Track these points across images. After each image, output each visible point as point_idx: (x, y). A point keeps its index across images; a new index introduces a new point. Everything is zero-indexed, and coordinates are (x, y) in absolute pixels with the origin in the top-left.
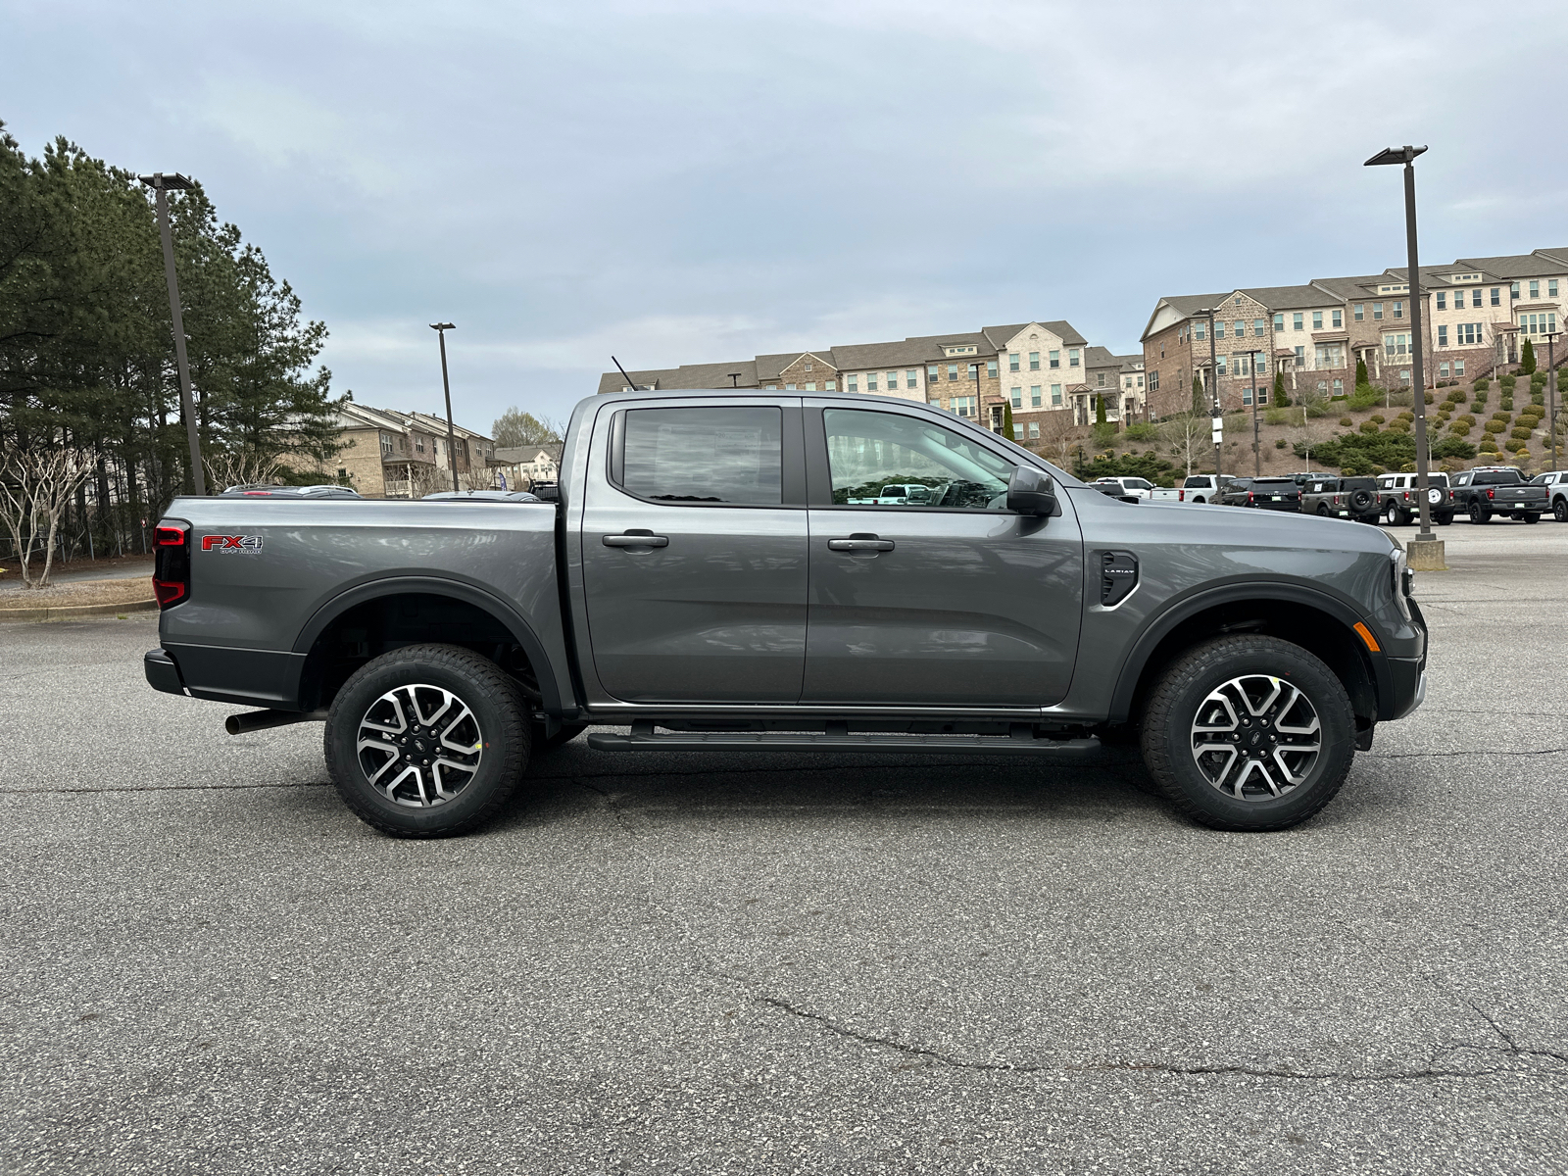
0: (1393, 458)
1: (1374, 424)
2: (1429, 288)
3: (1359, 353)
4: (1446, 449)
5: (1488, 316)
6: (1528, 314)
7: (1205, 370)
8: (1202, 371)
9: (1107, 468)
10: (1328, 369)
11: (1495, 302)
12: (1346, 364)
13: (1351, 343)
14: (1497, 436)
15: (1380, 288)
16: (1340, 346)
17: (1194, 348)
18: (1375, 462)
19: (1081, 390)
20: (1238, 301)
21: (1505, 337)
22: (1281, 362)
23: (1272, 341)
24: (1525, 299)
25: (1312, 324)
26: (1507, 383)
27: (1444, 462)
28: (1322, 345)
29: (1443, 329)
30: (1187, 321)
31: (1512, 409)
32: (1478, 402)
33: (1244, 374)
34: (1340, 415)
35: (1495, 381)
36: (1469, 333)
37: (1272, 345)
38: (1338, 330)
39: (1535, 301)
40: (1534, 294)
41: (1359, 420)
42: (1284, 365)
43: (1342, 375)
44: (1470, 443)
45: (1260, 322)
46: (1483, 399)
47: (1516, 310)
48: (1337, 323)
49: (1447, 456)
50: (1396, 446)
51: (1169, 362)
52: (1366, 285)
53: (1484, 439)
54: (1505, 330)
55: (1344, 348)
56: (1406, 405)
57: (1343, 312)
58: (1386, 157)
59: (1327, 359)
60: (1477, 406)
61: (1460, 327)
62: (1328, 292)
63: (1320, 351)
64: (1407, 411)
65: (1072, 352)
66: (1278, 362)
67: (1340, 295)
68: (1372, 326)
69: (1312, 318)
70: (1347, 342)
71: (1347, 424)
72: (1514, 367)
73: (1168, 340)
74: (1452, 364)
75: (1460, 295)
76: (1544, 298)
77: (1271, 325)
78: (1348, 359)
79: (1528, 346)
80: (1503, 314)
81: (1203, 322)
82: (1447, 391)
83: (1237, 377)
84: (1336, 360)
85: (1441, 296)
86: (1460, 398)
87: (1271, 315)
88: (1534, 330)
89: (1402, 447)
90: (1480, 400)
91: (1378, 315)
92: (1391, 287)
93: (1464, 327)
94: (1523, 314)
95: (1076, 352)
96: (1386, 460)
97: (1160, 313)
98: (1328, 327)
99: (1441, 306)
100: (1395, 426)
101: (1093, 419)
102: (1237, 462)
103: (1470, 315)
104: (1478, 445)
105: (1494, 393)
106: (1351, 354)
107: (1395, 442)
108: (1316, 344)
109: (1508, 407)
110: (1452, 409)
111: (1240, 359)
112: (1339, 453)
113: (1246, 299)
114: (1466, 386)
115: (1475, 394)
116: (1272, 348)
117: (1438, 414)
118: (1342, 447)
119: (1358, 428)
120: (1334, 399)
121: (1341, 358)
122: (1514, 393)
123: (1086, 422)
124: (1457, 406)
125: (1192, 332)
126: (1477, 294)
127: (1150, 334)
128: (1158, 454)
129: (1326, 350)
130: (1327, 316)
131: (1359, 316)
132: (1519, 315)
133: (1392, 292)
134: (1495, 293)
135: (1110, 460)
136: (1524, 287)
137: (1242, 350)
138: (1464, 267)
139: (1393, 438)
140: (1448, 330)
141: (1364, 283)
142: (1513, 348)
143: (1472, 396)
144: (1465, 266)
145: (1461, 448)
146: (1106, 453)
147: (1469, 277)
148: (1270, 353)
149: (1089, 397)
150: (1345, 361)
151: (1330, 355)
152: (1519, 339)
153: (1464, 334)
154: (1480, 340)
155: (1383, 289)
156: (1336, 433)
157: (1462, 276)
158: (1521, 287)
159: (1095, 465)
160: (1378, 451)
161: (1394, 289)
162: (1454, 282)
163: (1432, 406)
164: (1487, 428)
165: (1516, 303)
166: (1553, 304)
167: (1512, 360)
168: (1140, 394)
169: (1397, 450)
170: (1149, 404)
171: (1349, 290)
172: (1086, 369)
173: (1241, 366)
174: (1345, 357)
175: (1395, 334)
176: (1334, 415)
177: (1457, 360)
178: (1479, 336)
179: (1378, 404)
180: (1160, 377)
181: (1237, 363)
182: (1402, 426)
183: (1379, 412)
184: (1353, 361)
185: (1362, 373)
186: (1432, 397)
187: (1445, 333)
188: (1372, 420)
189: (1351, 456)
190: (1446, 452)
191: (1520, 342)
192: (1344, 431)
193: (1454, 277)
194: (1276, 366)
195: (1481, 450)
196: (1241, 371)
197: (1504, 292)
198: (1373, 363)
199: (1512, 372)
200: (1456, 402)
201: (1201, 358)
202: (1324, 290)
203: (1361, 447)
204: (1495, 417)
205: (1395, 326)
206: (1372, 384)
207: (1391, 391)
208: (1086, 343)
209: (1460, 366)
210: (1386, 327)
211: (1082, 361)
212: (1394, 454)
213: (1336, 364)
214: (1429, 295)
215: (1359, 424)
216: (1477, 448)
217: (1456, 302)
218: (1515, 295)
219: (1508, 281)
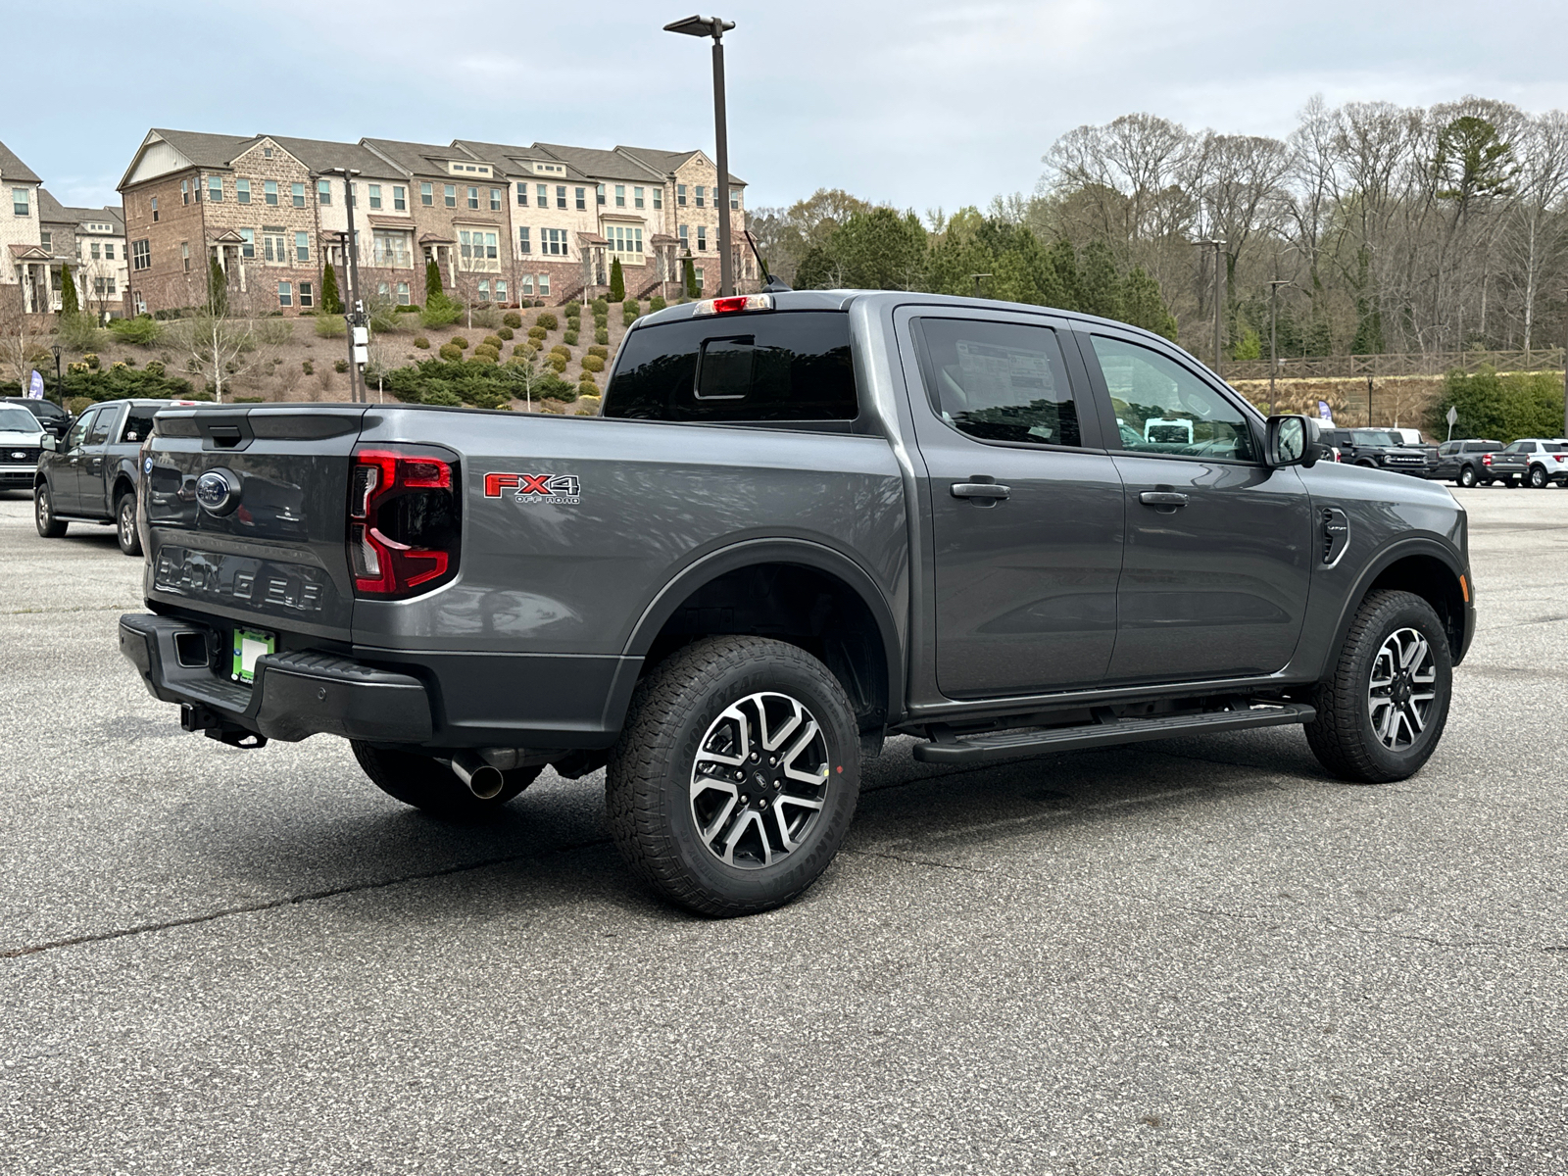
0: (486, 396)
1: (456, 348)
2: (508, 175)
3: (428, 250)
4: (544, 388)
5: (574, 222)
6: (615, 226)
7: (225, 248)
8: (220, 249)
9: (93, 384)
10: (389, 266)
11: (581, 205)
12: (412, 262)
13: (419, 235)
14: (595, 375)
15: (451, 165)
16: (405, 237)
17: (207, 213)
18: (464, 400)
19: (36, 255)
20: (268, 151)
21: (593, 251)
22: (330, 250)
23: (316, 217)
24: (611, 207)
25: (368, 201)
26: (599, 310)
27: (544, 405)
28: (382, 233)
29: (525, 231)
30: (194, 171)
31: (607, 344)
32: (571, 331)
33: (280, 260)
34: (413, 333)
35: (586, 306)
36: (555, 242)
37: (317, 223)
38: (401, 214)
39: (621, 211)
40: (621, 201)
41: (438, 341)
42: (333, 253)
43: (406, 279)
44: (570, 383)
45: (299, 187)
46: (575, 327)
47: (602, 218)
48: (400, 205)
49: (546, 398)
50: (487, 381)
51: (167, 228)
52: (434, 157)
53: (582, 378)
54: (593, 243)
55: (409, 240)
56: (491, 327)
57: (407, 190)
58: (693, 26)
59: (389, 252)
60: (571, 335)
61: (543, 231)
62: (385, 159)
63: (378, 240)
64: (493, 334)
65: (17, 193)
66: (326, 249)
67: (402, 166)
68: (443, 215)
69: (368, 192)
70: (413, 232)
71: (423, 345)
72: (603, 291)
73: (164, 195)
74: (536, 278)
75: (542, 191)
76: (630, 209)
77: (315, 194)
78: (415, 256)
79: (616, 264)
80: (588, 221)
81: (219, 175)
82: (535, 313)
83: (269, 264)
84: (399, 256)
85: (522, 188)
86: (548, 323)
87: (314, 179)
88: (621, 248)
89: (494, 381)
90: (573, 328)
91: (450, 201)
92: (465, 165)
93: (548, 232)
94: (611, 225)
95: (23, 194)
96: (478, 397)
97: (150, 153)
98: (388, 208)
99: (522, 200)
100: (482, 353)
101: (55, 304)
102: (286, 387)
103: (554, 217)
104: (578, 384)
105: (587, 321)
106: (419, 250)
107: (485, 374)
108: (374, 229)
109: (603, 340)
110: (543, 337)
111: (274, 238)
112: (419, 385)
113: (279, 151)
114: (552, 308)
115: (567, 320)
116: (317, 228)
117: (529, 342)
118: (422, 377)
119: (438, 353)
120: (401, 309)
121: (406, 255)
122: (609, 323)
123: (45, 310)
124: (549, 333)
125: (205, 188)
126: (561, 192)
127: (134, 181)
128: (168, 368)
129: (387, 241)
130: (387, 191)
131: (427, 199)
132: (606, 225)
133: (464, 173)
134: (580, 193)
135: (94, 372)
136: (610, 190)
137: (274, 224)
138: (543, 154)
139: (482, 370)
140: (532, 233)
141: (432, 155)
142: (600, 266)
143: (563, 322)
144: (546, 152)
145: (560, 389)
146: (87, 360)
147: (552, 169)
148: (314, 234)
149: (48, 268)
150: (412, 257)
151: (392, 248)
152: (607, 255)
153: (549, 242)
154: (565, 251)
155: (456, 167)
156: (411, 357)
157: (544, 165)
158: (607, 191)
159: (74, 377)
160: (467, 386)
161: (468, 169)
162: (536, 172)
163: (520, 330)
164: (584, 365)
165: (603, 210)
166: (639, 217)
167: (601, 282)
168: (117, 269)
169: (489, 385)
170: (134, 289)
171: (412, 161)
172: (41, 222)
173: (275, 247)
174: (411, 253)
175: (472, 231)
176: (405, 332)
177: (542, 273)
178: (565, 246)
179: (458, 322)
180: (152, 250)
181: (268, 242)
182: (491, 354)
183: (460, 332)
184: (421, 259)
185: (434, 278)
186: (520, 320)
187: (528, 237)
188: (453, 343)
189: (435, 389)
190: (544, 392)
191: (609, 261)
192: (423, 356)
193: (535, 165)
194: (322, 254)
195: (582, 392)
196: (275, 254)
197: (590, 194)
198: (447, 265)
199: (601, 297)
200: (547, 328)
201: (218, 228)
202: (380, 155)
203: (445, 379)
204: (592, 352)
205: (470, 219)
206: (448, 293)
207: (473, 306)
208: (40, 182)
209: (544, 281)
210: (460, 219)
211: (34, 209)
212: (485, 390)
213: (400, 261)
214: (509, 184)
215: (439, 348)
216: (577, 389)
217: (539, 198)
218: (601, 200)
219: (594, 181)
